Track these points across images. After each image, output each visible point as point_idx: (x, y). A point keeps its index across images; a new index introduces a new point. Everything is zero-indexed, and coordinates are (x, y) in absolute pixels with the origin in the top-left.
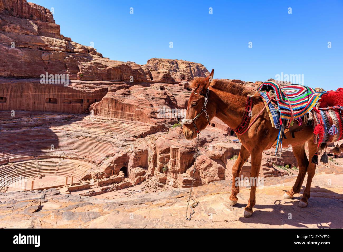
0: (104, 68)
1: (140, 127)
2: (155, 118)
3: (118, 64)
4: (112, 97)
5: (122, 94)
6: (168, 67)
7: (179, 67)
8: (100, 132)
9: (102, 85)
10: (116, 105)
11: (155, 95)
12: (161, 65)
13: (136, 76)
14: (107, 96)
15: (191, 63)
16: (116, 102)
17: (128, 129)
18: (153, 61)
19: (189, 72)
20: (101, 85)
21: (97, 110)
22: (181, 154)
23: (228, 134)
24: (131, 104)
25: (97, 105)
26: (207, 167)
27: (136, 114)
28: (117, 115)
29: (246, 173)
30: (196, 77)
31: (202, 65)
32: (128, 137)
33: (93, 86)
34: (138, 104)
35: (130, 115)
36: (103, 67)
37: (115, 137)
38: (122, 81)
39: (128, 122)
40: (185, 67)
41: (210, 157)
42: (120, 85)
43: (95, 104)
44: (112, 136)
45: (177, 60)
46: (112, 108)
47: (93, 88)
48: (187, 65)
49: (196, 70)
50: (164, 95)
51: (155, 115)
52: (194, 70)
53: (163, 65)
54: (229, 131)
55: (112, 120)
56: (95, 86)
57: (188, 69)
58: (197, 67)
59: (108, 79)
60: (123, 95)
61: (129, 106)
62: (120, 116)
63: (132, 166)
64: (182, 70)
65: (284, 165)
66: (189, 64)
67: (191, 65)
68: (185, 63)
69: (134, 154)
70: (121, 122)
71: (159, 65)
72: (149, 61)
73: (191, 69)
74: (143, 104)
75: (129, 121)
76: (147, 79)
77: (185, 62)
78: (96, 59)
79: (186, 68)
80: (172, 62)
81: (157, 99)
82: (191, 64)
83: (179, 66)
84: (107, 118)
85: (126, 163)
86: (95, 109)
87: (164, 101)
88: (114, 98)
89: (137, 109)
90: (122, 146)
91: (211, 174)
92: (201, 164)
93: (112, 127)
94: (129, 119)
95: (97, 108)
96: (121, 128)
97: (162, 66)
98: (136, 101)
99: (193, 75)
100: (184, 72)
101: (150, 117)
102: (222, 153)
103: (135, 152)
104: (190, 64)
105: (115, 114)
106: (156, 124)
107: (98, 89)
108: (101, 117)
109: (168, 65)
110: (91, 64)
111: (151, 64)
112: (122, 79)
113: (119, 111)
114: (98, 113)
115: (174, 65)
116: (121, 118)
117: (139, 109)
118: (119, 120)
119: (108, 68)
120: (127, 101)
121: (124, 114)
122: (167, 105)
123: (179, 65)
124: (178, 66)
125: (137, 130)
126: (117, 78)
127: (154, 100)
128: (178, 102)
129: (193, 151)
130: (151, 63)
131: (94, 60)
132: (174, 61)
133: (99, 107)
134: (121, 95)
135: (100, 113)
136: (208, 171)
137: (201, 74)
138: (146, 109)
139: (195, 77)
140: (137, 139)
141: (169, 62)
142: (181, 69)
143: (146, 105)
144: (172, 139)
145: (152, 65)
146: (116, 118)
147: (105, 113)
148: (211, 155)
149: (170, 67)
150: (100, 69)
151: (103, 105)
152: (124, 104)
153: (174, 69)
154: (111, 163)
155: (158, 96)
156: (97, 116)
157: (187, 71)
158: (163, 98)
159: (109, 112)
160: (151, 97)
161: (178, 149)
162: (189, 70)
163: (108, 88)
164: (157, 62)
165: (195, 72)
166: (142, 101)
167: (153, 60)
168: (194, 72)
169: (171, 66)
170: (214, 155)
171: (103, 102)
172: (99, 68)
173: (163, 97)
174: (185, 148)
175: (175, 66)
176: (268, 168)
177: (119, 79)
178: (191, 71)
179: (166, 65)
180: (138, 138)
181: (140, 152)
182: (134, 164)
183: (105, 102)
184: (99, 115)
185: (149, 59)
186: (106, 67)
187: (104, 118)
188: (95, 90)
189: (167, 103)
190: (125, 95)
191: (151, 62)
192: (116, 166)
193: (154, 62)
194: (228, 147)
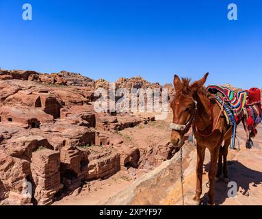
23: (29, 127)
26: (8, 166)
41: (11, 155)
54: (29, 124)
91: (15, 172)
102: (24, 147)
136: (10, 171)
148: (12, 153)
170: (16, 151)
194: (32, 140)
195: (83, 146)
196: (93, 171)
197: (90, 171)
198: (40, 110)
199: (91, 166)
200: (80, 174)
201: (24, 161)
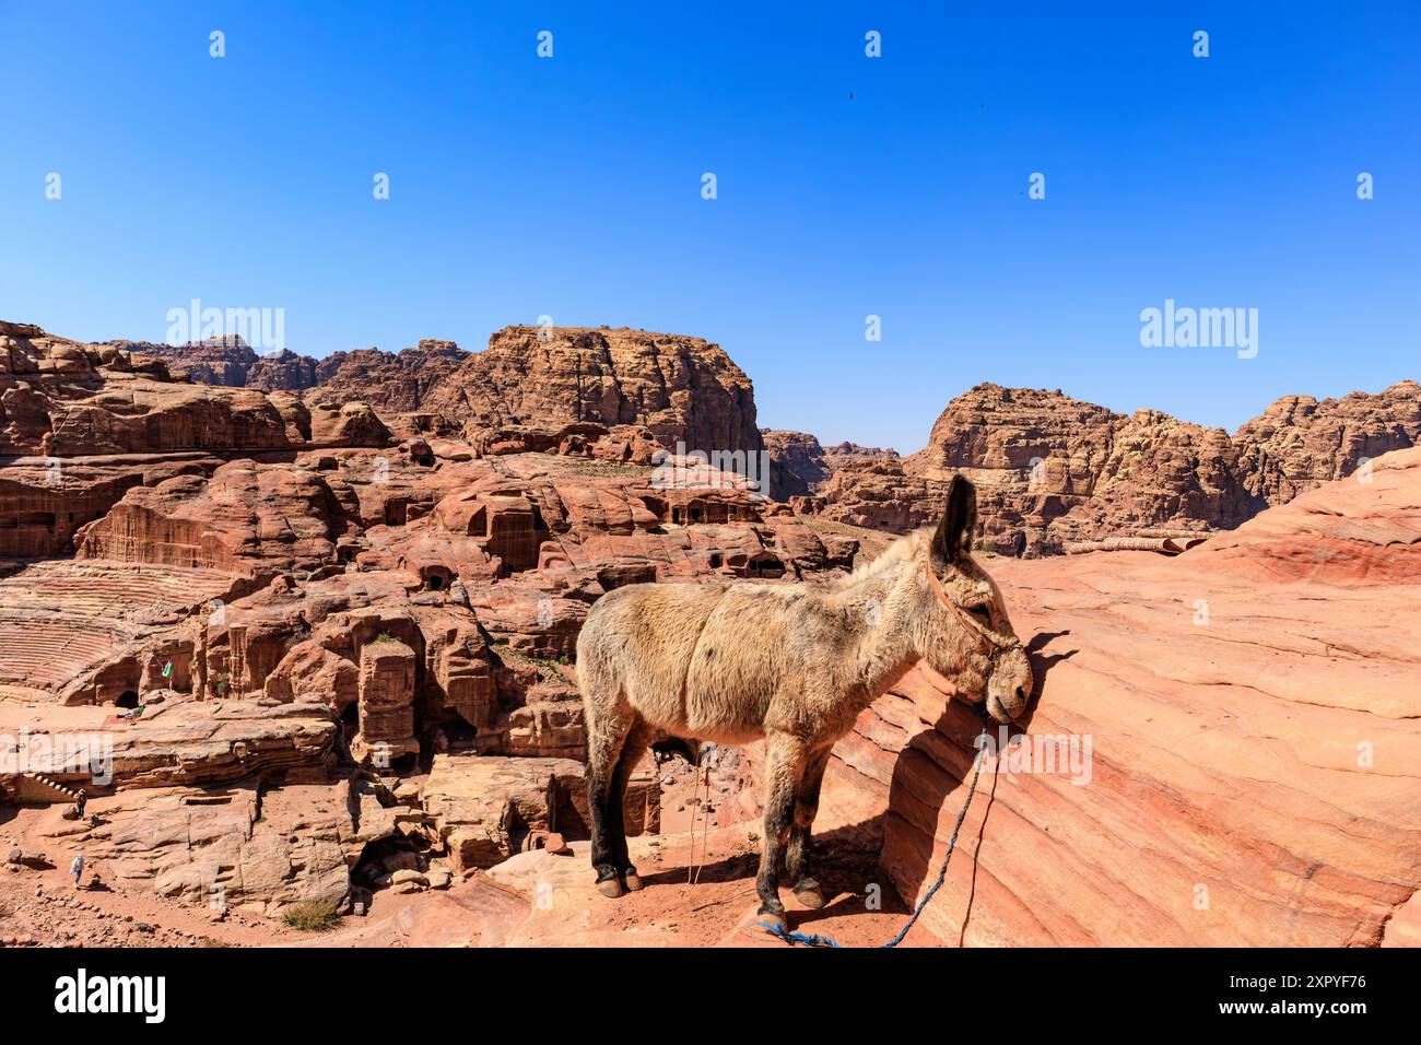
0: (137, 413)
1: (209, 583)
2: (257, 556)
3: (184, 399)
4: (136, 503)
5: (171, 492)
6: (566, 360)
7: (613, 358)
8: (90, 606)
9: (123, 467)
10: (148, 524)
11: (279, 488)
12: (539, 351)
13: (247, 433)
14: (125, 501)
15: (658, 339)
16: (148, 517)
17: (172, 592)
18: (510, 339)
19: (650, 373)
20: (119, 468)
21: (97, 541)
22: (249, 641)
23: (422, 586)
24: (193, 518)
25: (96, 528)
26: (309, 668)
27: (203, 547)
28: (155, 555)
29: (391, 673)
30: (680, 393)
31: (708, 343)
32: (163, 613)
33: (91, 472)
34: (209, 519)
35: (188, 551)
36: (133, 411)
37: (129, 615)
38: (201, 450)
39: (178, 573)
40: (636, 357)
41: (321, 644)
42: (187, 463)
43: (91, 527)
44: (121, 613)
45: (607, 328)
46: (140, 533)
47: (90, 477)
48: (642, 349)
49: (677, 364)
50: (307, 487)
51: (258, 548)
52: (671, 364)
53: (547, 352)
54: (424, 578)
55: (134, 568)
56: (96, 470)
57: (645, 364)
58: (684, 355)
59: (149, 446)
60: (174, 494)
61: (188, 525)
62: (161, 557)
63: (145, 688)
64: (623, 368)
65: (555, 656)
66: (652, 344)
67: (658, 346)
68: (636, 341)
69: (151, 655)
70: (162, 572)
71: (533, 353)
72: (496, 337)
73: (660, 361)
74: (227, 517)
75: (186, 569)
76: (286, 439)
77: (635, 337)
78: (117, 387)
79: (637, 361)
80: (585, 341)
81: (284, 500)
82: (659, 342)
83: (612, 354)
84: (121, 565)
85: (134, 683)
86: (92, 540)
87: (304, 504)
88: (142, 504)
89: (205, 533)
90: (136, 638)
91: (318, 684)
92: (296, 663)
93: (128, 590)
94: (186, 563)
95: (96, 537)
96: (153, 591)
97: (544, 357)
98: (205, 511)
99: (669, 385)
100: (630, 376)
101: (239, 554)
102: (345, 630)
103: (152, 647)
104: (655, 344)
105: (148, 552)
106: (252, 573)
107: (106, 480)
108: (104, 563)
109: (567, 353)
110: (94, 403)
111: (501, 351)
112: (200, 444)
113: (160, 542)
114: (101, 551)
115: (589, 352)
116: (165, 561)
117: (210, 533)
118: (156, 569)
119: (150, 413)
120: (184, 510)
121: (172, 549)
122: (315, 515)
123: (613, 350)
124: (608, 352)
125: (197, 592)
126: (184, 442)
127: (273, 503)
128: (363, 505)
129: (285, 634)
130: (500, 347)
131: (108, 391)
132: (592, 333)
133: (102, 535)
134: (168, 496)
135: (106, 552)
136: (311, 679)
137: (703, 380)
138: (232, 532)
139: (675, 394)
140: (189, 616)
141: (570, 339)
142: (621, 365)
143: (234, 519)
144: (250, 608)
145: (507, 352)
146: (152, 562)
147: (120, 551)
148: (324, 639)
149: (576, 358)
150: (122, 417)
151: (113, 528)
152: (172, 520)
153: (589, 367)
154: (89, 682)
155: (289, 491)
156: (98, 562)
157: (644, 371)
158: (303, 497)
159: (130, 547)
160: (263, 495)
161: (245, 628)
162: (650, 365)
163: (142, 476)
164: (524, 339)
165: (676, 373)
166: (224, 508)
167: (510, 333)
168: (671, 375)
169: (579, 356)
170: (330, 637)
171: (115, 517)
172: (117, 416)
173: (306, 493)
174: (264, 626)
175: (595, 352)
176: (465, 660)
177: (189, 444)
178: (658, 371)
179: (557, 352)
180: (192, 614)
181: (164, 648)
182: (152, 681)
183: (118, 517)
184: (103, 558)
185: (498, 331)
186: (145, 409)
187: (114, 564)
188: (98, 482)
189: (315, 509)
190: (182, 494)
191: (502, 341)
192: (101, 689)
193: (514, 342)
194: (364, 615)
195: (548, 658)
196: (526, 731)
197: (515, 732)
198: (474, 545)
199: (519, 717)
200: (486, 731)
201: (346, 662)
